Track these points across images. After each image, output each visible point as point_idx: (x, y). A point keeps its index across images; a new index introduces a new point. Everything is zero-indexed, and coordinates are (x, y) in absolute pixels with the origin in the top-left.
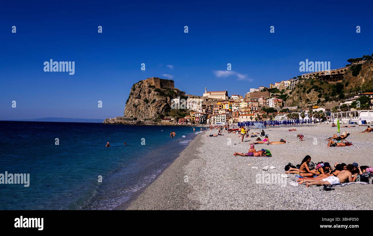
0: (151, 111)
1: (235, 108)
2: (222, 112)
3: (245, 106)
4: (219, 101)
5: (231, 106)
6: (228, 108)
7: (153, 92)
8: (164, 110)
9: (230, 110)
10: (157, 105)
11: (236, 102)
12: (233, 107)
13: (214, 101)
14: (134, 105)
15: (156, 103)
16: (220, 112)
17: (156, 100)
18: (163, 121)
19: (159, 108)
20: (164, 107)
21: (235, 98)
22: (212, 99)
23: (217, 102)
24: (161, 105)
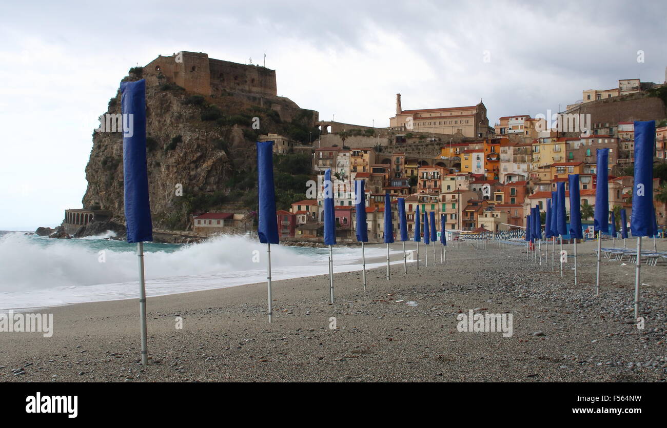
0: (163, 185)
1: (513, 168)
2: (452, 184)
3: (557, 156)
4: (448, 144)
5: (493, 161)
6: (482, 171)
7: (176, 107)
8: (212, 180)
9: (490, 176)
10: (184, 161)
11: (516, 145)
12: (502, 166)
13: (427, 145)
14: (105, 163)
15: (179, 153)
16: (445, 183)
17: (183, 139)
18: (199, 223)
19: (192, 173)
20: (214, 167)
21: (515, 127)
22: (422, 137)
23: (441, 149)
24: (203, 158)
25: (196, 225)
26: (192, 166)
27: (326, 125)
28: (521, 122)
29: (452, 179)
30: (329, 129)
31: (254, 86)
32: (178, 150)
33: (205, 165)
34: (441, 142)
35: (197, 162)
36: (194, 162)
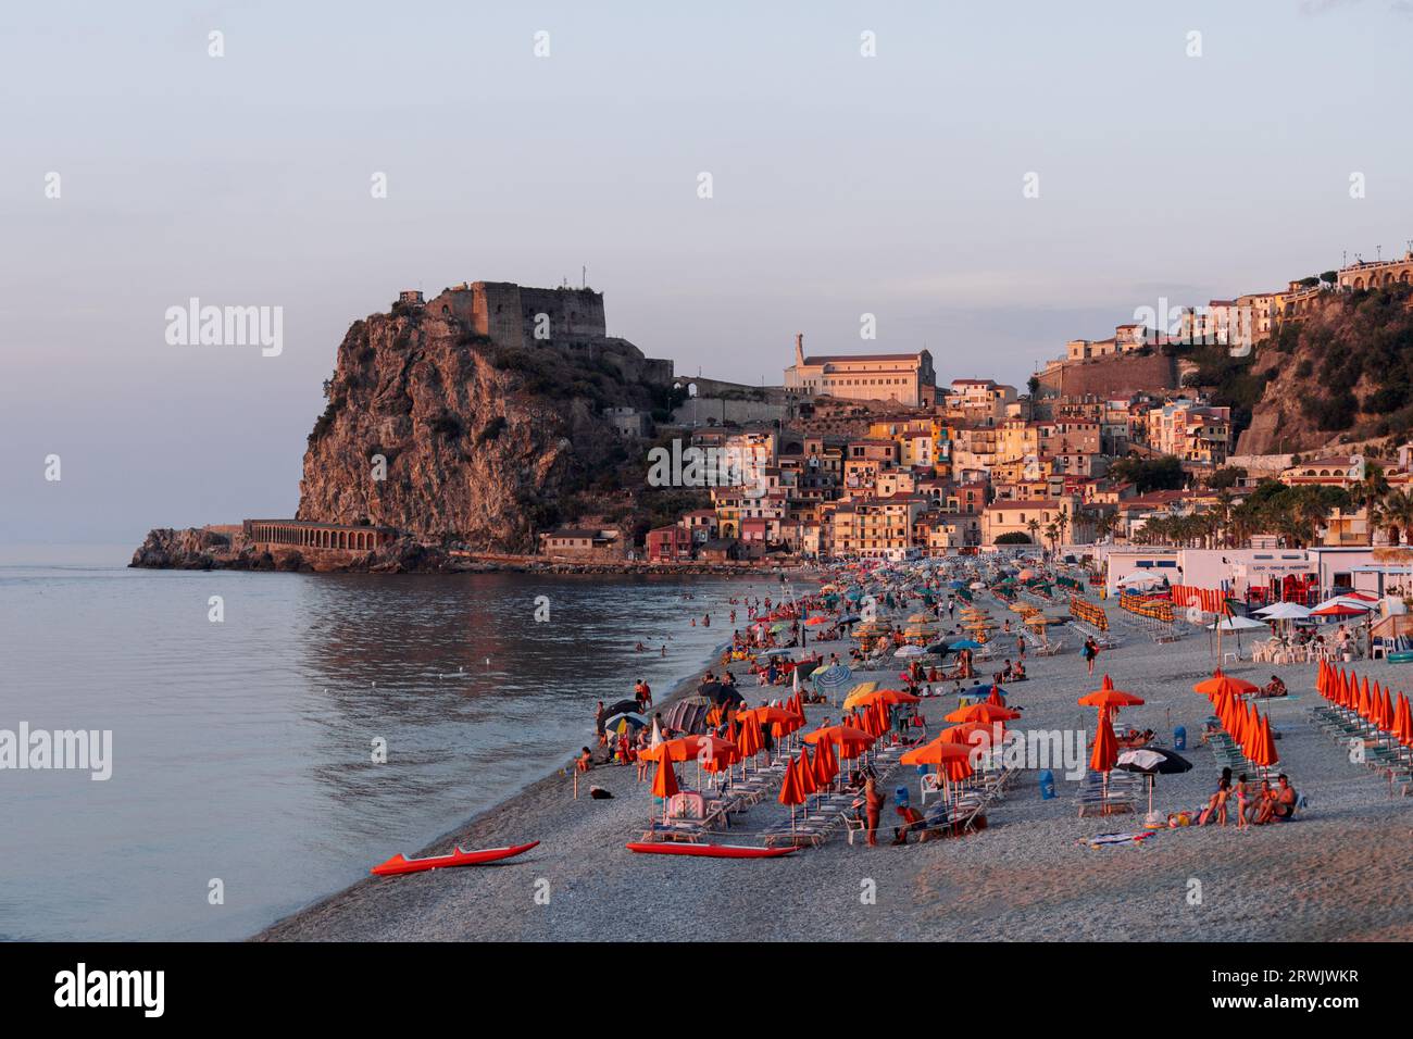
0: (483, 489)
1: (971, 460)
2: (892, 483)
3: (1026, 447)
4: (880, 420)
6: (930, 463)
7: (483, 372)
8: (554, 480)
9: (940, 471)
10: (512, 454)
11: (976, 427)
12: (957, 456)
13: (849, 419)
15: (504, 443)
16: (883, 485)
17: (508, 421)
18: (555, 543)
19: (526, 471)
20: (556, 462)
21: (975, 399)
22: (840, 403)
23: (869, 425)
24: (540, 450)
25: (550, 545)
26: (525, 461)
27: (687, 381)
28: (981, 392)
29: (892, 478)
30: (693, 389)
31: (576, 324)
32: (502, 438)
33: (543, 460)
34: (867, 414)
35: (532, 457)
36: (528, 456)
